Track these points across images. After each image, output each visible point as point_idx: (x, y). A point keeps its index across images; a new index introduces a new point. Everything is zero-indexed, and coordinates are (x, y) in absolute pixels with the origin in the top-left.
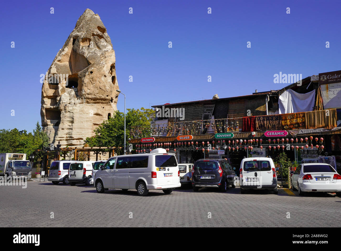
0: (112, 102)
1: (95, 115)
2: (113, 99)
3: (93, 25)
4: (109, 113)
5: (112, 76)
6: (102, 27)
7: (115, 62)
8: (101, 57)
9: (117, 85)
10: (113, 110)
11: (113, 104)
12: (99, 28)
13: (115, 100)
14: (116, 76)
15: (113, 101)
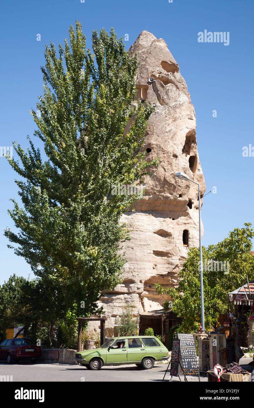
0: (191, 208)
1: (156, 235)
2: (192, 201)
3: (153, 60)
4: (185, 229)
5: (191, 157)
6: (170, 63)
7: (195, 128)
8: (167, 120)
9: (201, 172)
10: (193, 223)
11: (192, 212)
12: (164, 64)
13: (195, 203)
14: (198, 157)
15: (193, 206)
